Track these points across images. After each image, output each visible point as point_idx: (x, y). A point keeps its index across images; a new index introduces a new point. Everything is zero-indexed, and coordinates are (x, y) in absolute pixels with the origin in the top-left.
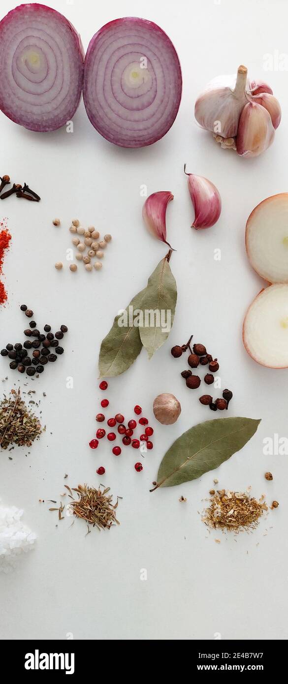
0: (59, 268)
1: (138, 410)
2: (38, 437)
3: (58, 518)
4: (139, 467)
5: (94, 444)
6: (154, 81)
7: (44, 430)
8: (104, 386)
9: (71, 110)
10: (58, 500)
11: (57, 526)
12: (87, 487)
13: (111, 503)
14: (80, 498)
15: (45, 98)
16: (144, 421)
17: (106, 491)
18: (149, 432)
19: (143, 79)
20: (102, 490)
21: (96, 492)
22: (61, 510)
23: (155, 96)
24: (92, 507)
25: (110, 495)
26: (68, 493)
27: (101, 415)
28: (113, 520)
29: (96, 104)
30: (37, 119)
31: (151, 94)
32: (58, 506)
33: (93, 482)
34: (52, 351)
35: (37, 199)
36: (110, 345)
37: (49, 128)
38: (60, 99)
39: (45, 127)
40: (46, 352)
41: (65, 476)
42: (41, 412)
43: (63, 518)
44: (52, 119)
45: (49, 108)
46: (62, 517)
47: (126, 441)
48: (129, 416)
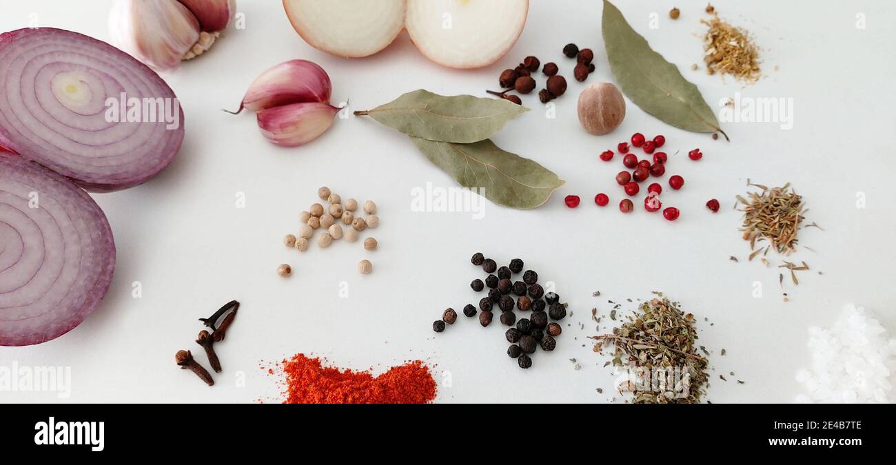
0: (368, 268)
1: (607, 156)
2: (674, 304)
3: (806, 271)
4: (696, 156)
5: (672, 214)
6: (91, 71)
7: (660, 294)
8: (573, 202)
9: (91, 209)
10: (776, 272)
11: (820, 273)
12: (744, 228)
13: (760, 194)
14: (764, 238)
15: (54, 253)
16: (623, 148)
17: (744, 202)
18: (639, 140)
19: (81, 81)
20: (744, 206)
21: (748, 214)
22: (791, 266)
23: (113, 79)
24: (775, 215)
25: (748, 195)
26: (760, 256)
27: (621, 205)
28: (786, 191)
29: (95, 164)
30: (86, 279)
31: (108, 83)
32: (787, 272)
33: (733, 220)
34: (517, 279)
35: (234, 305)
36: (504, 192)
37: (108, 264)
38: (65, 223)
39: (104, 272)
40: (520, 290)
41: (733, 261)
42: (630, 300)
43: (804, 263)
44: (96, 252)
45: (73, 249)
46: (803, 266)
47: (658, 169)
48: (618, 166)
